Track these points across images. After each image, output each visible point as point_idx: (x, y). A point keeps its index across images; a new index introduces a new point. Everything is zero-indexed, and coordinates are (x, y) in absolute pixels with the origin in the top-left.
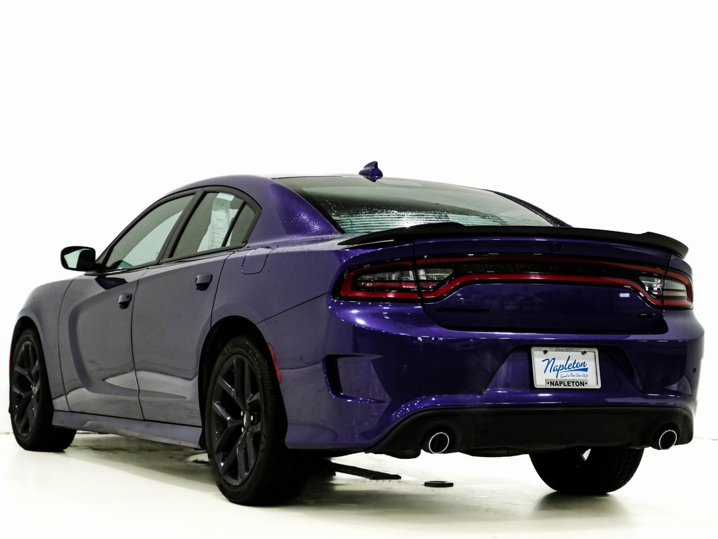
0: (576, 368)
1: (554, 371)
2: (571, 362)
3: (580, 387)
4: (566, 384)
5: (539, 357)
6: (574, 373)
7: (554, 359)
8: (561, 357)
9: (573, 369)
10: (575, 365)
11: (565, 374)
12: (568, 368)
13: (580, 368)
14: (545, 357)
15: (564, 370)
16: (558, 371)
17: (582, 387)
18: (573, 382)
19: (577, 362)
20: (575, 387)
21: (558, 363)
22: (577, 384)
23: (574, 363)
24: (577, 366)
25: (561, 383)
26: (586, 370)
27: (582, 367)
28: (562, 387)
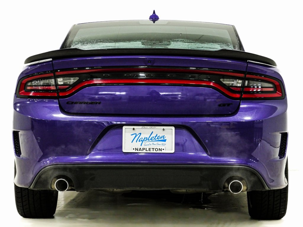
0: (157, 140)
1: (139, 141)
2: (153, 135)
3: (158, 152)
4: (148, 150)
6: (156, 143)
7: (140, 134)
8: (146, 131)
9: (154, 140)
10: (157, 137)
11: (148, 143)
12: (151, 139)
13: (160, 139)
14: (134, 132)
15: (148, 141)
16: (143, 141)
17: (160, 152)
18: (153, 149)
19: (158, 136)
20: (155, 152)
21: (143, 136)
22: (156, 150)
23: (156, 137)
24: (158, 138)
25: (144, 149)
26: (165, 141)
27: (162, 139)
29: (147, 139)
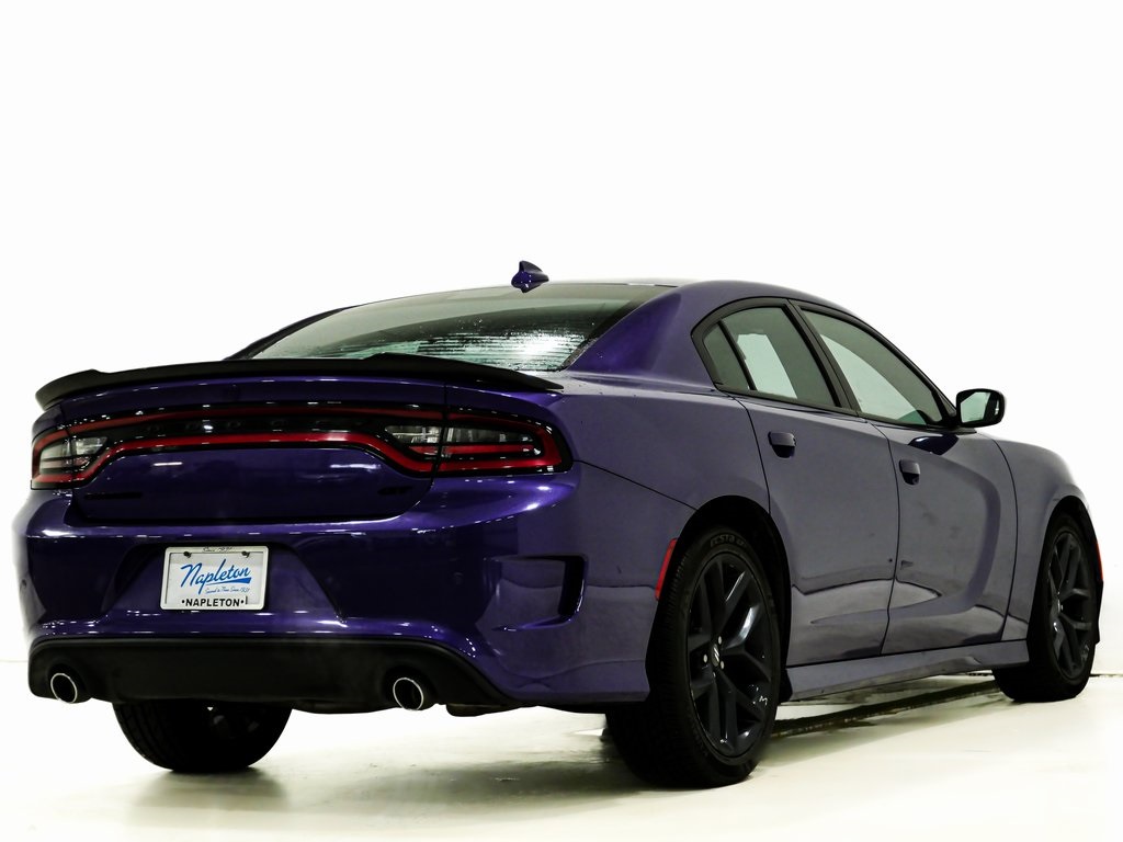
0: (233, 579)
1: (197, 583)
2: (226, 568)
3: (231, 608)
4: (211, 603)
5: (178, 562)
6: (228, 586)
7: (200, 565)
8: (211, 560)
9: (226, 580)
10: (232, 573)
11: (212, 588)
12: (220, 578)
13: (239, 577)
14: (187, 561)
15: (213, 582)
16: (203, 583)
17: (236, 608)
18: (222, 600)
19: (235, 569)
20: (225, 607)
21: (205, 571)
22: (229, 603)
23: (230, 571)
24: (234, 576)
25: (203, 601)
26: (247, 581)
27: (243, 577)
28: (205, 607)
29: (212, 577)
